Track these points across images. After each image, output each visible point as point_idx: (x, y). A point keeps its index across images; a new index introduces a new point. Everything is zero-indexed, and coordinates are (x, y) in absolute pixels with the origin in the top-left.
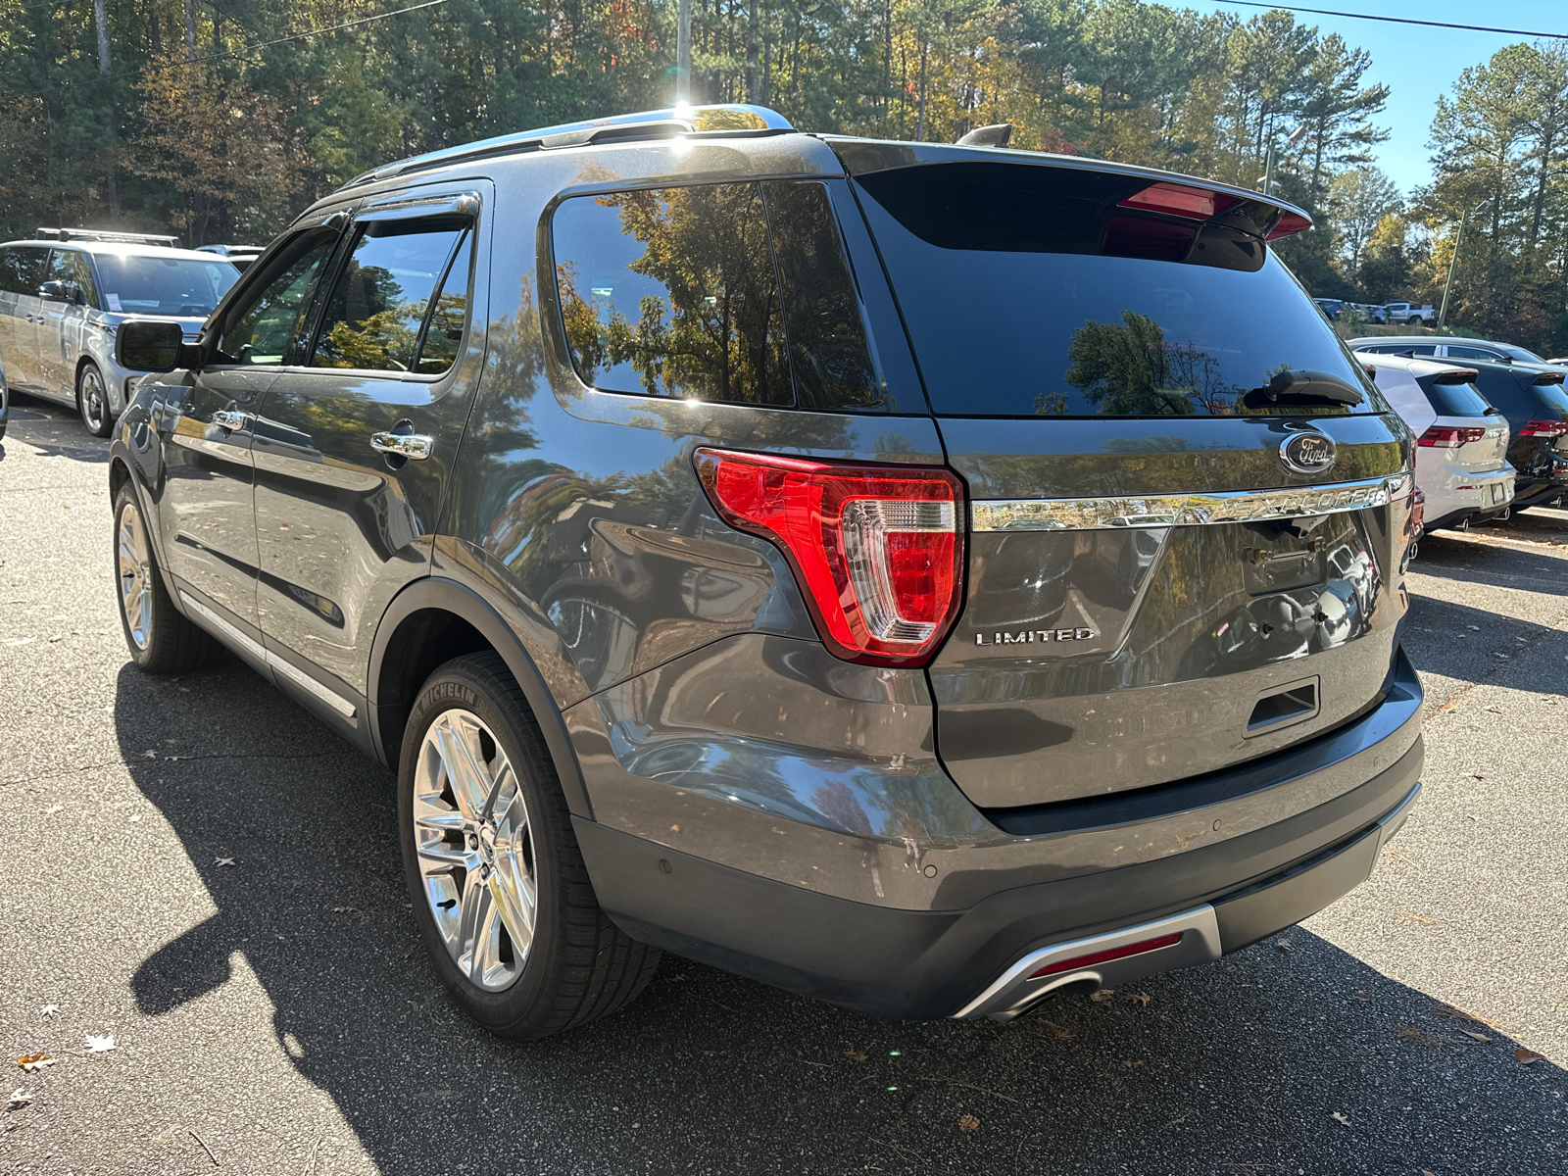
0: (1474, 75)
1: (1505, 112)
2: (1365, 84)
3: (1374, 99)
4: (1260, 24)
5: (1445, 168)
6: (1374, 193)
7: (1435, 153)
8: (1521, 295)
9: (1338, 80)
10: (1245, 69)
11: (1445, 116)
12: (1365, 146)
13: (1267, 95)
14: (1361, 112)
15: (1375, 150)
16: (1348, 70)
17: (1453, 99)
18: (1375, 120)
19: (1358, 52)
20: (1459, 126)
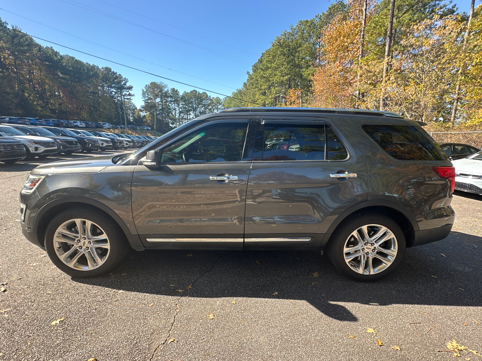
0: (148, 86)
1: (155, 94)
2: (128, 84)
3: (130, 88)
4: (104, 69)
5: (146, 102)
6: (131, 105)
7: (144, 99)
8: (163, 125)
9: (122, 83)
10: (103, 78)
11: (144, 93)
12: (130, 97)
13: (109, 84)
14: (128, 90)
15: (132, 98)
16: (124, 82)
17: (145, 90)
18: (131, 92)
19: (125, 78)
20: (147, 95)
